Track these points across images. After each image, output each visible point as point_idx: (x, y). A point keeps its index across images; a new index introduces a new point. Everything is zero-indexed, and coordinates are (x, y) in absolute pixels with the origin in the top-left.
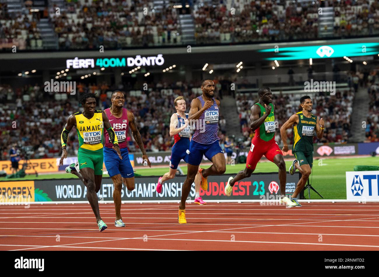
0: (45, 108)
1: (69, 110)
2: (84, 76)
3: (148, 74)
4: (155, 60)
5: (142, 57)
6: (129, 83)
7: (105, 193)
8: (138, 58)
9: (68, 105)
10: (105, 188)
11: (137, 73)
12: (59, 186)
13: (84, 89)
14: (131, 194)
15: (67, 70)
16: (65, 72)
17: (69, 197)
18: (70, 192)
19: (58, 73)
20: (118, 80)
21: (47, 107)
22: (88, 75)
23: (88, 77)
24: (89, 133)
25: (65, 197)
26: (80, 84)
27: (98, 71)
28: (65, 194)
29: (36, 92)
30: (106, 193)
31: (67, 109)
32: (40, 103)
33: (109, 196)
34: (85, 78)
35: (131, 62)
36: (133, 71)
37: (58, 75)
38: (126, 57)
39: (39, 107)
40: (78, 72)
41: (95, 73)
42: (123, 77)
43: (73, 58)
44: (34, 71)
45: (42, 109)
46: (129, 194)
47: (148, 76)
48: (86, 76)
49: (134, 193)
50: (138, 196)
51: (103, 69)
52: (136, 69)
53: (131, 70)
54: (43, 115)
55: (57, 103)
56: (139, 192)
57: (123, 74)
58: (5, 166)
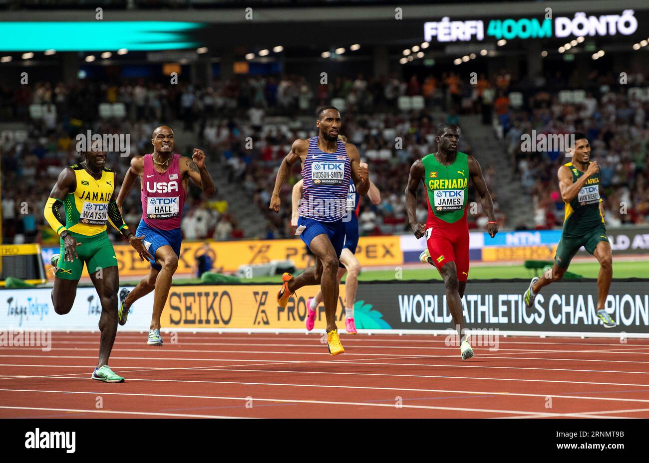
0: (378, 128)
1: (428, 132)
2: (461, 57)
3: (601, 53)
4: (617, 23)
5: (588, 16)
6: (558, 74)
7: (505, 314)
8: (580, 17)
9: (425, 120)
10: (504, 303)
11: (575, 51)
12: (406, 297)
13: (459, 86)
14: (560, 316)
15: (425, 45)
16: (421, 50)
17: (427, 321)
18: (429, 310)
19: (407, 52)
20: (535, 66)
21: (382, 125)
22: (469, 55)
23: (471, 60)
25: (419, 320)
26: (452, 75)
27: (492, 47)
28: (419, 315)
29: (359, 94)
30: (507, 314)
31: (423, 131)
32: (366, 117)
33: (513, 321)
34: (463, 63)
35: (564, 27)
36: (568, 46)
37: (407, 57)
38: (553, 17)
39: (364, 125)
40: (449, 50)
41: (484, 52)
42: (545, 60)
43: (438, 19)
44: (355, 47)
45: (370, 128)
46: (556, 316)
47: (600, 58)
48: (466, 59)
49: (568, 314)
50: (576, 322)
51: (502, 43)
52: (574, 43)
53: (563, 45)
54: (372, 141)
55: (401, 116)
56: (579, 314)
57: (545, 54)
58: (292, 252)
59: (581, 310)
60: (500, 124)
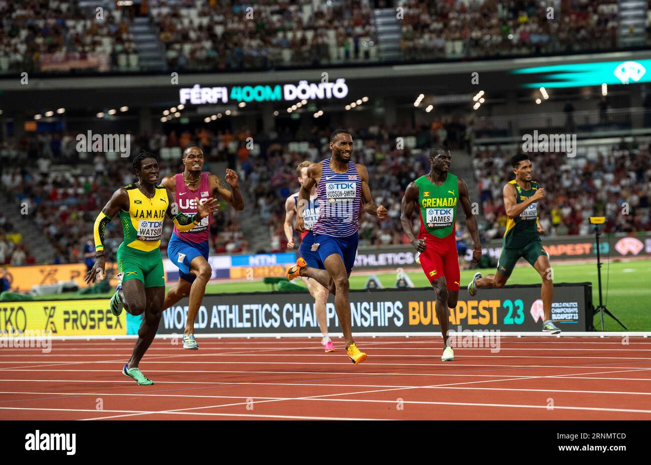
2: (210, 116)
3: (320, 113)
4: (332, 89)
5: (309, 83)
6: (287, 130)
7: (248, 320)
8: (303, 85)
10: (248, 311)
11: (300, 111)
13: (209, 140)
14: (291, 320)
15: (181, 107)
16: (178, 111)
19: (166, 112)
20: (269, 123)
22: (216, 115)
23: (218, 118)
24: (149, 222)
25: (179, 326)
26: (203, 130)
27: (235, 108)
28: (179, 322)
30: (250, 320)
33: (255, 325)
34: (212, 121)
35: (291, 92)
36: (294, 107)
37: (166, 116)
38: (282, 84)
40: (200, 111)
41: (228, 112)
42: (277, 119)
43: (191, 86)
44: (124, 109)
46: (288, 321)
47: (320, 117)
48: (214, 118)
49: (298, 319)
50: (305, 325)
51: (242, 105)
52: (299, 105)
53: (291, 107)
55: (163, 164)
56: (307, 319)
57: (276, 113)
58: (75, 274)
59: (308, 316)
60: (243, 169)
